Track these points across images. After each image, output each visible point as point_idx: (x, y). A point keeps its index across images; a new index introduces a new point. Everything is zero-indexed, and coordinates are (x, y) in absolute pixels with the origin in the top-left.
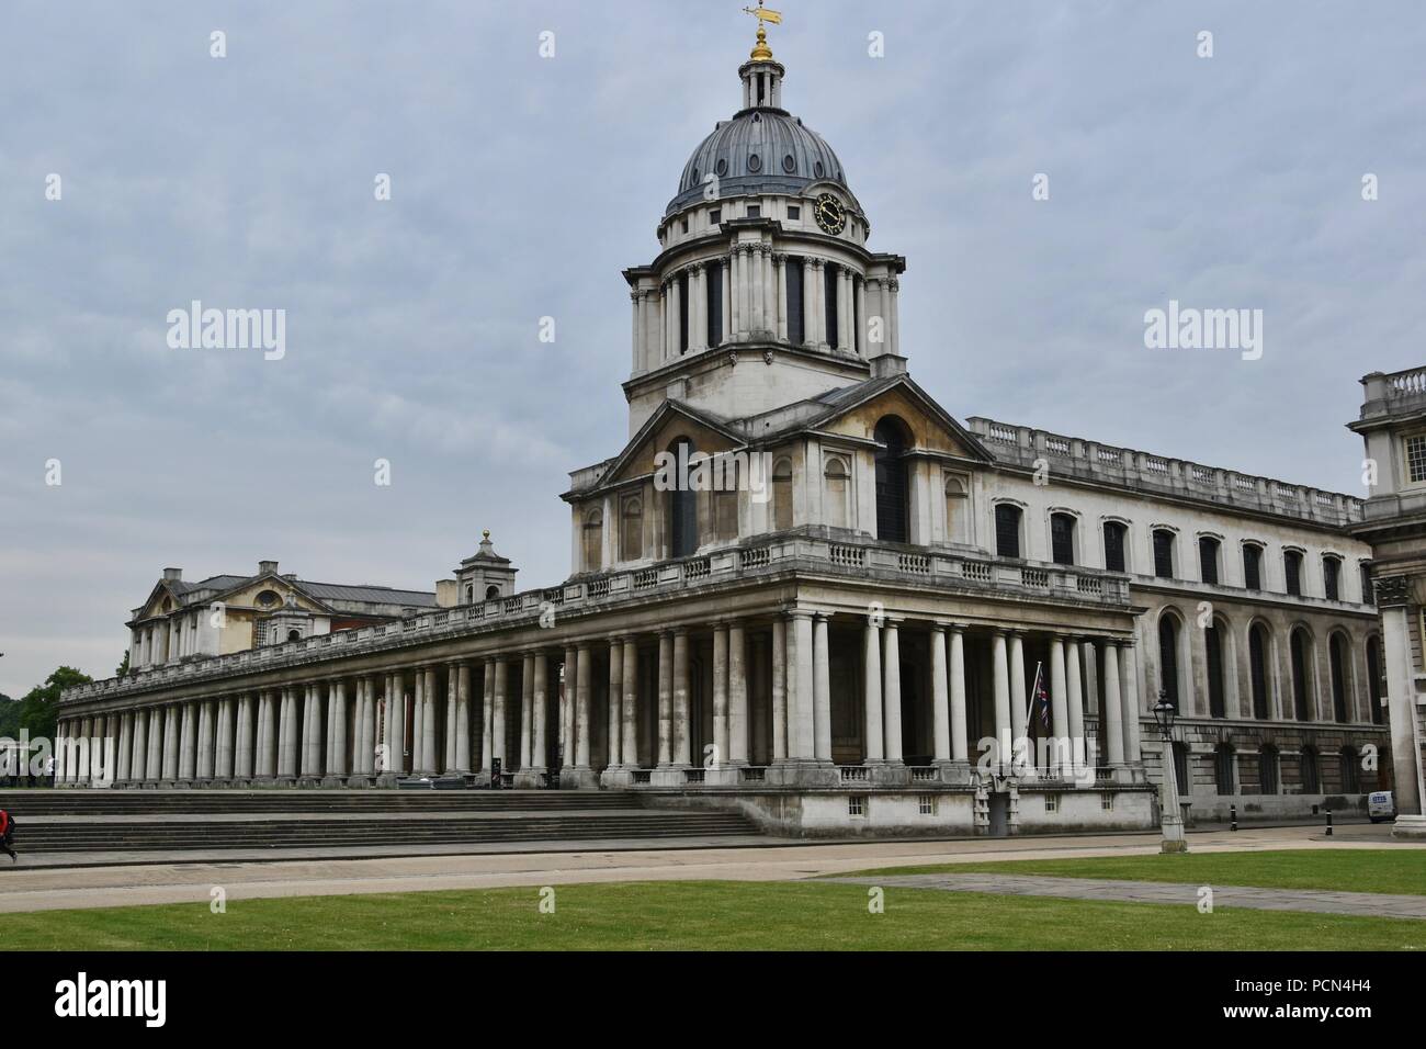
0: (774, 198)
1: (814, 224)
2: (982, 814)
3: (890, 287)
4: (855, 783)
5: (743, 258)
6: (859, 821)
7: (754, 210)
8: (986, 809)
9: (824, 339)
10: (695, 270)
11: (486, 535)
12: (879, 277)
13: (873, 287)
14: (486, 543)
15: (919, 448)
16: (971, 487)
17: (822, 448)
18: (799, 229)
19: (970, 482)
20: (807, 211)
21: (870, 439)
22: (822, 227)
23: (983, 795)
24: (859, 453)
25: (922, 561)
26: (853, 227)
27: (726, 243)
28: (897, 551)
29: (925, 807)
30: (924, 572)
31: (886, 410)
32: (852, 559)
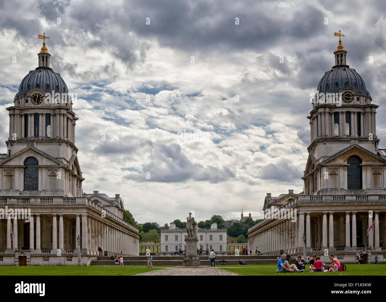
1: (342, 101)
3: (371, 114)
4: (317, 252)
5: (320, 115)
12: (368, 111)
13: (366, 115)
15: (363, 163)
16: (383, 172)
17: (328, 168)
19: (383, 170)
21: (346, 163)
22: (345, 102)
24: (341, 168)
25: (343, 197)
26: (359, 98)
27: (317, 111)
28: (333, 195)
29: (340, 258)
30: (344, 200)
31: (352, 154)
32: (319, 199)
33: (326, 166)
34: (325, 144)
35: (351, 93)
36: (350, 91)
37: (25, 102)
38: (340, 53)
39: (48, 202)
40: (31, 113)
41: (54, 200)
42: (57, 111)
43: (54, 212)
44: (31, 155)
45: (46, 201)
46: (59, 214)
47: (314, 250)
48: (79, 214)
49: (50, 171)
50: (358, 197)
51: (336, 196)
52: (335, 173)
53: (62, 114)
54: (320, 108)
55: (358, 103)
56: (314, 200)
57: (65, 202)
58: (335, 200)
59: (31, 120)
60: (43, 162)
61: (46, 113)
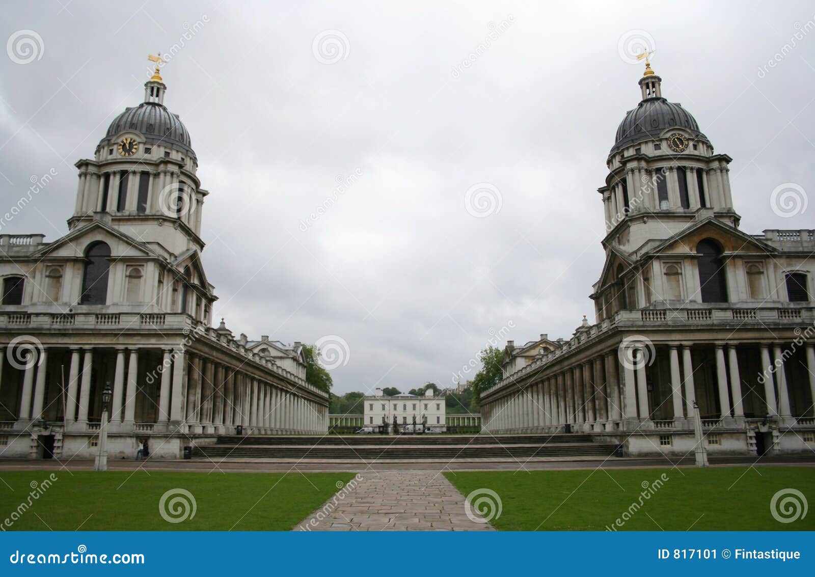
0: (646, 142)
1: (669, 149)
2: (751, 444)
3: (721, 171)
4: (664, 428)
5: (630, 175)
6: (666, 448)
7: (638, 150)
8: (754, 441)
9: (680, 204)
10: (617, 184)
11: (585, 316)
12: (714, 167)
13: (712, 173)
14: (585, 320)
15: (727, 253)
16: (765, 268)
17: (662, 261)
18: (661, 154)
19: (765, 266)
20: (664, 145)
21: (694, 253)
22: (674, 150)
23: (752, 434)
24: (686, 260)
25: (706, 313)
26: (696, 145)
27: (624, 169)
28: (687, 310)
29: (713, 441)
30: (708, 319)
31: (704, 236)
32: (659, 316)
33: (658, 258)
34: (645, 222)
35: (682, 135)
36: (681, 132)
37: (109, 153)
38: (650, 80)
39: (110, 323)
40: (115, 170)
41: (123, 318)
42: (162, 167)
43: (120, 343)
44: (99, 237)
45: (106, 320)
46: (130, 347)
47: (657, 425)
48: (169, 347)
49: (131, 268)
50: (737, 314)
51: (693, 312)
52: (675, 271)
53: (169, 172)
54: (629, 161)
55: (696, 153)
56: (650, 318)
57: (144, 323)
58: (690, 319)
59: (115, 182)
60: (119, 250)
61: (142, 170)
